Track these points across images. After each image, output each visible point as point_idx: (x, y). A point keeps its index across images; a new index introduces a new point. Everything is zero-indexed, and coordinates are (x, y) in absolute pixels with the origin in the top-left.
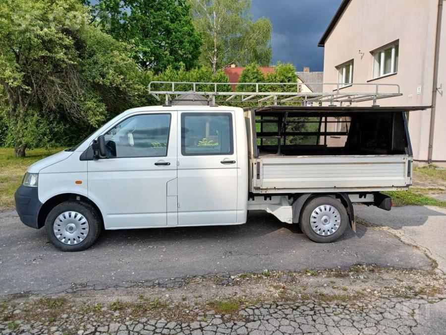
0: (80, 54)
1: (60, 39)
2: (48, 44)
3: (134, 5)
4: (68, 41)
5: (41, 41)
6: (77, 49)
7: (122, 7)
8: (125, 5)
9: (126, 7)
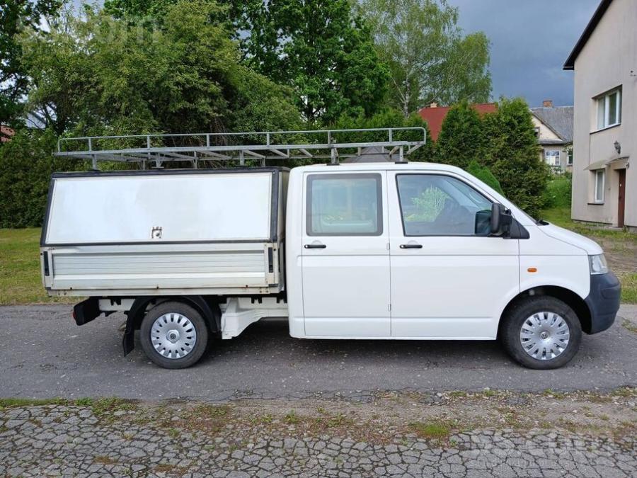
0: (230, 105)
1: (205, 85)
2: (190, 93)
3: (297, 32)
4: (215, 88)
5: (181, 89)
6: (227, 98)
7: (281, 37)
8: (284, 34)
9: (286, 37)
